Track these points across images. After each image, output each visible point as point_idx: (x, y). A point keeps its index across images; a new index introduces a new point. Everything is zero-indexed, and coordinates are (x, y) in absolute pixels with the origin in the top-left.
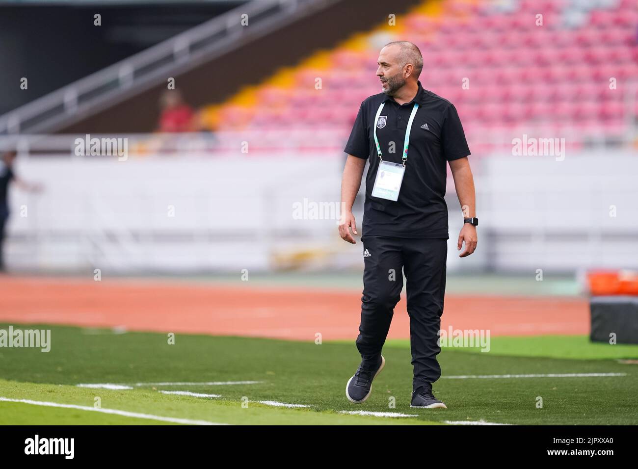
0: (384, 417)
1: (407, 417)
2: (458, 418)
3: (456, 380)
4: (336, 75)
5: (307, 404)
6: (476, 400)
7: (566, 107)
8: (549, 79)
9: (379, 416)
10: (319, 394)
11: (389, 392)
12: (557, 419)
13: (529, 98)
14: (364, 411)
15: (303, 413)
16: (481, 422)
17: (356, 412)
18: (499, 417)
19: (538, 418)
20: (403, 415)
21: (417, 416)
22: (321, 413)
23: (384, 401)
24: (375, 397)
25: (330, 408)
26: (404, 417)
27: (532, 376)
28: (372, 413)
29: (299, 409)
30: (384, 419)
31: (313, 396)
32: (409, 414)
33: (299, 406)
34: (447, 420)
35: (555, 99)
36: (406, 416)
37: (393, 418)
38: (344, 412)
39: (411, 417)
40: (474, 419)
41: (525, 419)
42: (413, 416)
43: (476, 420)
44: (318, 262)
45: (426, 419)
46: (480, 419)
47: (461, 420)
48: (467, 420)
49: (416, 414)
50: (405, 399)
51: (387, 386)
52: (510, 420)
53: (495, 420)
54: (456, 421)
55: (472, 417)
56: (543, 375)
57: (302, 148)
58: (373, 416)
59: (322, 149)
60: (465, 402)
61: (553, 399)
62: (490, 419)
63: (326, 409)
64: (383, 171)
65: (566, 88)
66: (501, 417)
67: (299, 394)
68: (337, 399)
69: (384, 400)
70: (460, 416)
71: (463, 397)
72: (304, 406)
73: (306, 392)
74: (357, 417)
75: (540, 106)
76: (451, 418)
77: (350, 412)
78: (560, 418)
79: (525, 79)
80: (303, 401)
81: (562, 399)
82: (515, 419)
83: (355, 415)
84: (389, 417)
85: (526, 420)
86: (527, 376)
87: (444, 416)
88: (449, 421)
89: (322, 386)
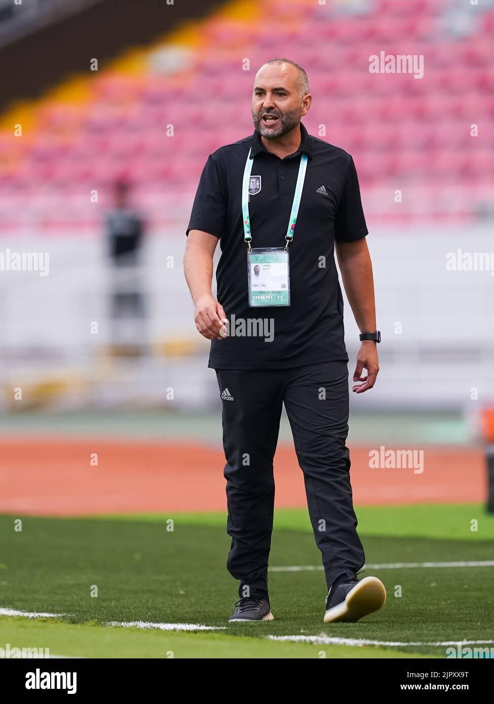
0: (175, 630)
1: (210, 630)
2: (287, 631)
3: (283, 573)
4: (100, 112)
5: (58, 612)
6: (315, 603)
7: (448, 158)
8: (421, 115)
9: (167, 629)
10: (76, 597)
11: (182, 592)
12: (437, 630)
13: (393, 145)
14: (144, 622)
15: (51, 625)
16: (322, 637)
17: (131, 624)
18: (349, 628)
19: (408, 630)
20: (203, 628)
21: (225, 628)
22: (79, 626)
23: (173, 606)
24: (161, 601)
25: (92, 618)
26: (204, 631)
27: (399, 565)
28: (156, 625)
29: (45, 620)
30: (174, 633)
31: (66, 600)
32: (213, 626)
33: (44, 615)
34: (270, 634)
35: (431, 146)
36: (207, 628)
37: (188, 632)
38: (114, 623)
39: (216, 631)
40: (312, 632)
41: (389, 631)
42: (219, 628)
43: (314, 635)
44: (74, 396)
45: (238, 632)
46: (320, 633)
47: (292, 634)
48: (300, 634)
49: (223, 626)
50: (206, 603)
51: (178, 583)
52: (367, 633)
53: (344, 633)
54: (284, 635)
55: (308, 628)
56: (415, 565)
57: (47, 225)
58: (158, 629)
59: (74, 224)
60: (298, 606)
61: (431, 600)
62: (336, 632)
63: (87, 620)
64: (256, 264)
65: (447, 130)
66: (353, 628)
67: (44, 597)
68: (104, 604)
69: (174, 604)
70: (290, 628)
71: (295, 600)
72: (52, 615)
73: (56, 594)
74: (133, 631)
75: (408, 157)
76: (276, 630)
77: (123, 624)
78: (442, 629)
79: (385, 116)
80: (50, 608)
81: (445, 600)
82: (374, 631)
83: (130, 628)
84: (183, 630)
85: (390, 633)
86: (391, 566)
87: (265, 628)
88: (274, 635)
89: (79, 585)
